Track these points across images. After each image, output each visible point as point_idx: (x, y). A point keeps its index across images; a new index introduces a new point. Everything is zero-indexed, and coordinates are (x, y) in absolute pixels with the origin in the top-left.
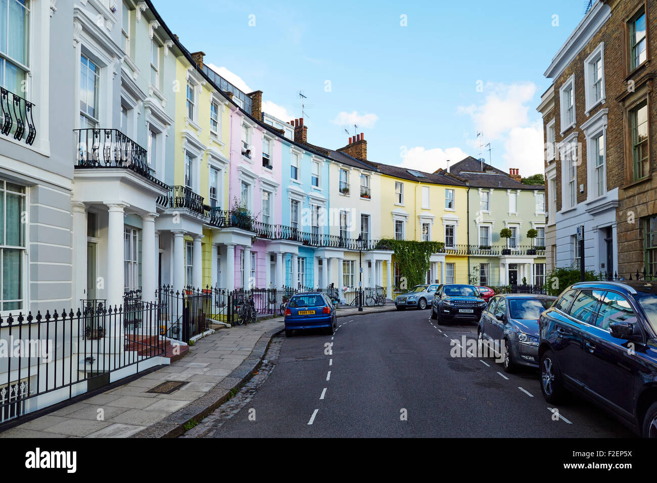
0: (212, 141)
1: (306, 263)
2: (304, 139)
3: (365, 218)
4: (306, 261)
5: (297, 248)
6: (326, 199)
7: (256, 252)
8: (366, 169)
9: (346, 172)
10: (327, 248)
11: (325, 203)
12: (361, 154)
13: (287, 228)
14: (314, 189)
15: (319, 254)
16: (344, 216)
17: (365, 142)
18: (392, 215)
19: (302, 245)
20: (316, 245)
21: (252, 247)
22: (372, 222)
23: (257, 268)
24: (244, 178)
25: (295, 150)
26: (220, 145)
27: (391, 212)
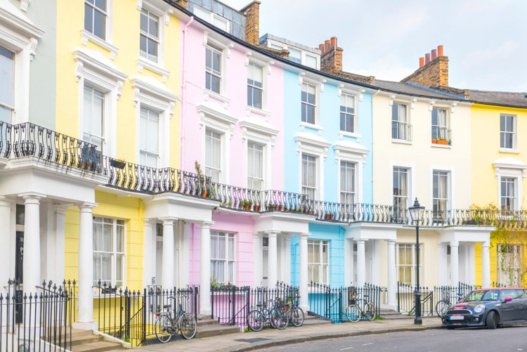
0: (142, 68)
1: (330, 248)
2: (337, 67)
3: (440, 177)
4: (330, 246)
5: (307, 225)
6: (366, 151)
7: (237, 233)
8: (442, 99)
9: (405, 106)
10: (363, 225)
11: (365, 156)
12: (437, 79)
13: (292, 196)
14: (344, 136)
15: (351, 235)
16: (401, 174)
17: (445, 59)
18: (494, 168)
19: (314, 220)
20: (345, 220)
21: (213, 223)
22: (454, 181)
23: (238, 255)
24: (208, 123)
25: (306, 78)
26: (161, 75)
27: (493, 165)
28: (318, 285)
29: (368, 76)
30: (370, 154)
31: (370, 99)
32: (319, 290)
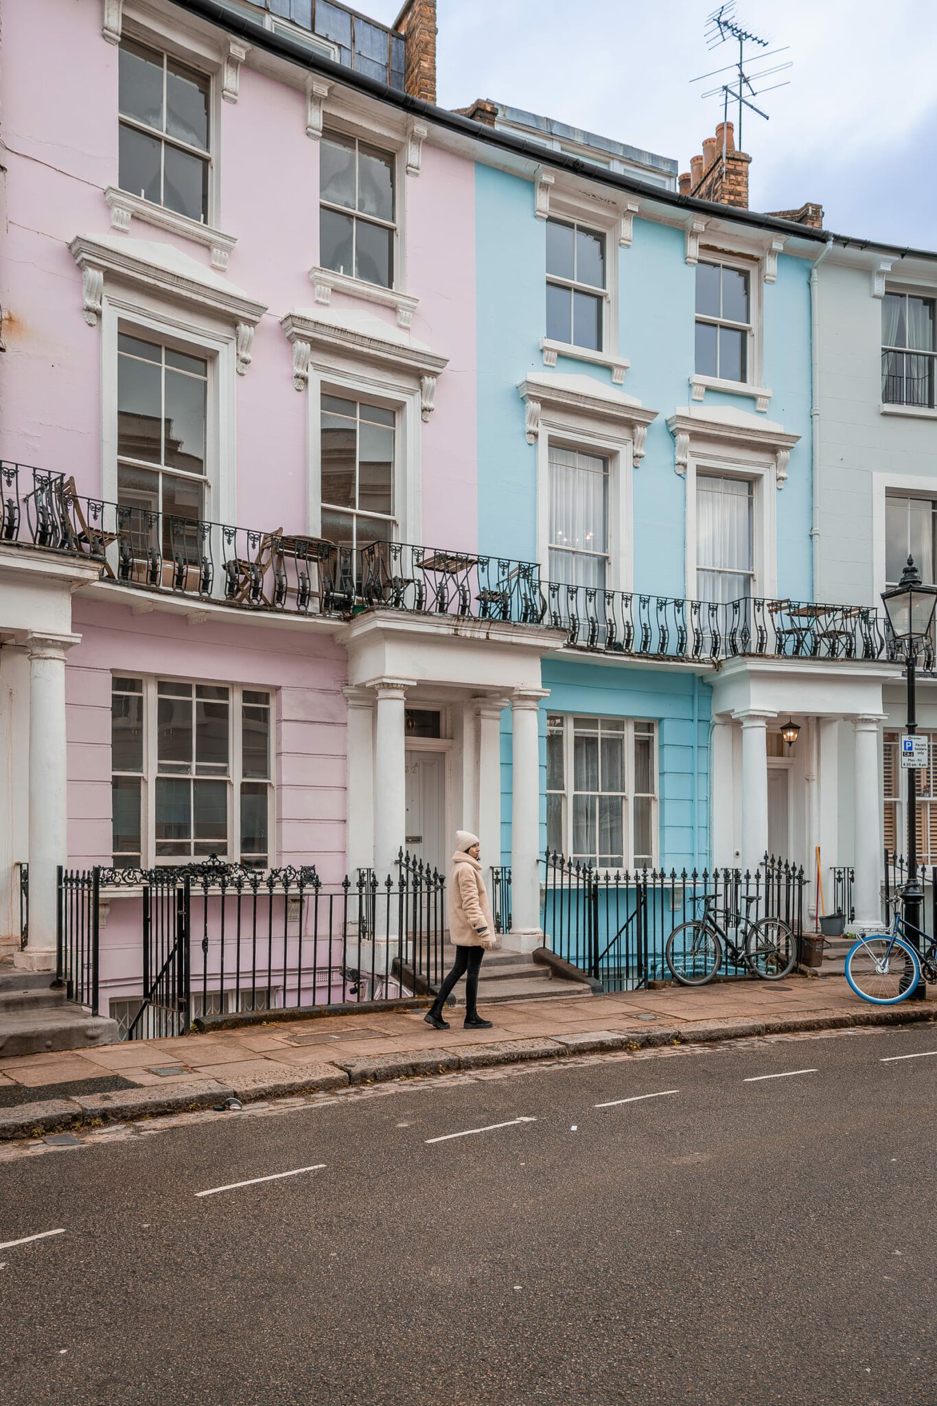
1: (661, 745)
4: (660, 738)
6: (788, 437)
7: (276, 689)
11: (783, 454)
14: (709, 389)
28: (562, 861)
29: (798, 206)
30: (802, 445)
31: (803, 279)
32: (566, 881)
